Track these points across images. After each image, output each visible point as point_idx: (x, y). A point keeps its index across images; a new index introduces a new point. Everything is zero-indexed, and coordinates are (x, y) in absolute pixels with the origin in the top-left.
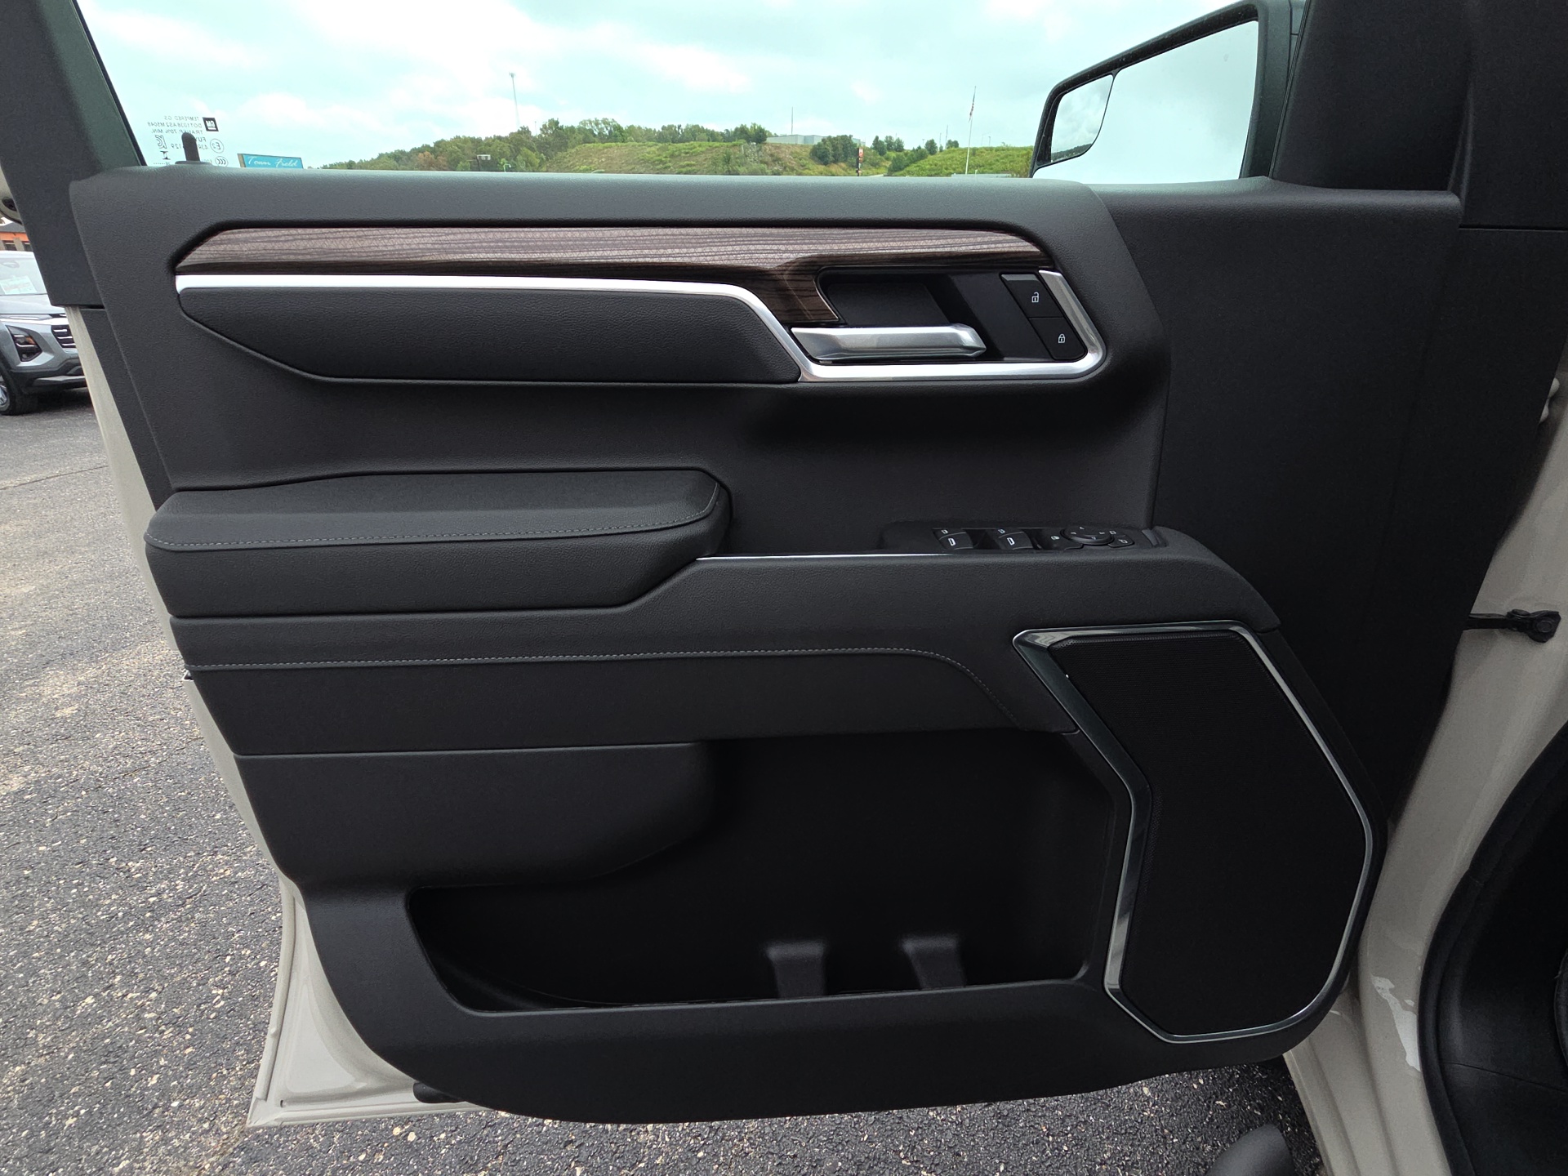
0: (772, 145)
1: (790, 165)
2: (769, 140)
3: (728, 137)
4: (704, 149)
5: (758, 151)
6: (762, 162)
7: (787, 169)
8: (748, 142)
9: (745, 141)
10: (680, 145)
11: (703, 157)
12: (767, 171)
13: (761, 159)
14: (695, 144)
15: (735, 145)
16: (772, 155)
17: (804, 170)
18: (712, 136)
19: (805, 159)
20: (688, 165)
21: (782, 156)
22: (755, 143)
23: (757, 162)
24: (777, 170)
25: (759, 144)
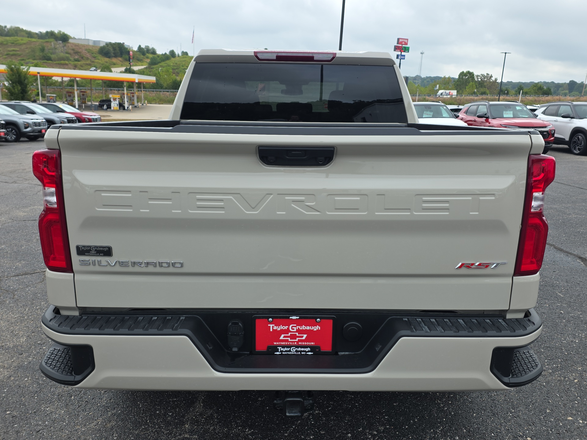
0: (73, 44)
1: (86, 56)
2: (70, 41)
3: (41, 36)
4: (24, 42)
5: (63, 47)
6: (67, 53)
7: (84, 58)
8: (56, 40)
9: (54, 40)
10: (8, 38)
11: (24, 47)
12: (71, 58)
13: (65, 51)
14: (19, 38)
15: (47, 42)
16: (73, 50)
17: (95, 59)
18: (30, 34)
19: (96, 54)
20: (14, 50)
21: (80, 50)
22: (61, 42)
23: (63, 53)
24: (77, 59)
25: (64, 43)
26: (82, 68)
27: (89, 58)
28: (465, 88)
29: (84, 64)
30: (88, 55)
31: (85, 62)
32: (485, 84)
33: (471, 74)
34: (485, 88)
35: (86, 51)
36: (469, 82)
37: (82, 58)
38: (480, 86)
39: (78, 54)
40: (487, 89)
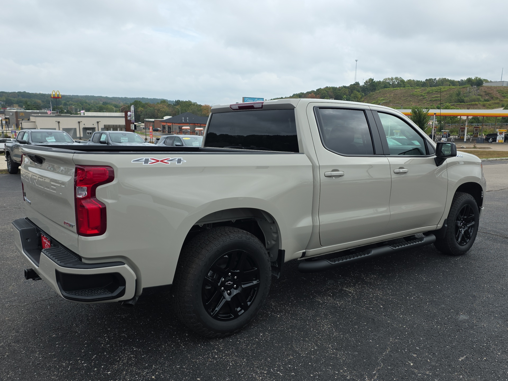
0: (486, 87)
1: (496, 96)
2: (485, 84)
3: (461, 83)
4: (446, 89)
5: (477, 90)
6: (479, 95)
7: (494, 98)
8: (472, 86)
9: (470, 85)
10: (434, 88)
11: (445, 93)
12: (481, 99)
13: (478, 93)
14: (442, 87)
15: (464, 87)
16: (485, 92)
17: (504, 98)
18: (453, 83)
19: (506, 93)
20: (436, 97)
21: (491, 92)
22: (476, 86)
23: (476, 95)
24: (487, 99)
25: (478, 87)
26: (490, 107)
27: (499, 97)
29: (492, 103)
30: (498, 95)
31: (494, 102)
35: (497, 92)
37: (492, 98)
39: (489, 95)
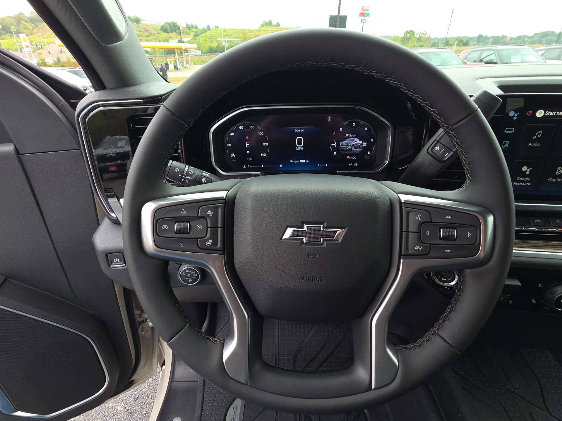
0: (143, 24)
2: (141, 22)
5: (138, 27)
6: (140, 31)
7: (152, 34)
8: (133, 22)
12: (143, 35)
13: (139, 30)
16: (144, 29)
17: (159, 35)
19: (159, 31)
21: (148, 29)
22: (136, 23)
23: (138, 31)
24: (147, 35)
25: (137, 24)
27: (155, 34)
28: (408, 43)
29: (152, 38)
30: (154, 32)
31: (153, 37)
32: (422, 39)
33: (412, 33)
34: (422, 42)
35: (152, 29)
36: (411, 38)
37: (151, 34)
38: (419, 40)
39: (148, 32)
40: (423, 43)
